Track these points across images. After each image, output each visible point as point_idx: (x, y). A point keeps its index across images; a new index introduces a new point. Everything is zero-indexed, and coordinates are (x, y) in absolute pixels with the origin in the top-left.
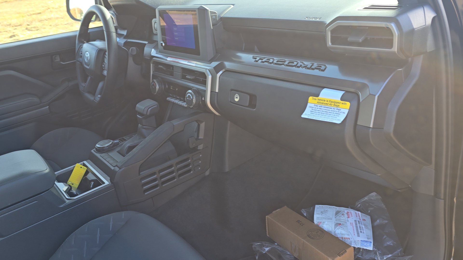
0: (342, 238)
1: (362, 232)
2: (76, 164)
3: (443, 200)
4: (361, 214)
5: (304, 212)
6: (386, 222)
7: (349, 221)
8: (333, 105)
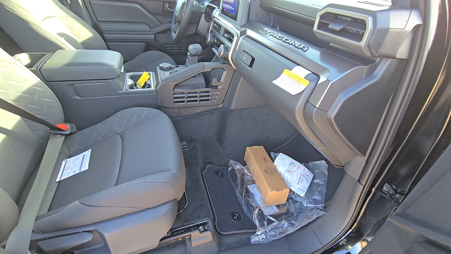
0: (287, 181)
1: (302, 183)
2: (144, 72)
3: (363, 187)
4: (308, 171)
5: (272, 154)
6: (323, 183)
7: (297, 172)
8: (297, 80)
